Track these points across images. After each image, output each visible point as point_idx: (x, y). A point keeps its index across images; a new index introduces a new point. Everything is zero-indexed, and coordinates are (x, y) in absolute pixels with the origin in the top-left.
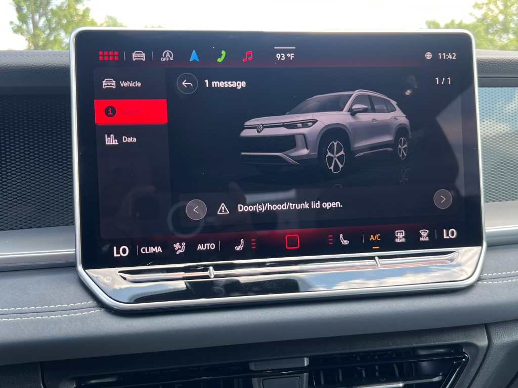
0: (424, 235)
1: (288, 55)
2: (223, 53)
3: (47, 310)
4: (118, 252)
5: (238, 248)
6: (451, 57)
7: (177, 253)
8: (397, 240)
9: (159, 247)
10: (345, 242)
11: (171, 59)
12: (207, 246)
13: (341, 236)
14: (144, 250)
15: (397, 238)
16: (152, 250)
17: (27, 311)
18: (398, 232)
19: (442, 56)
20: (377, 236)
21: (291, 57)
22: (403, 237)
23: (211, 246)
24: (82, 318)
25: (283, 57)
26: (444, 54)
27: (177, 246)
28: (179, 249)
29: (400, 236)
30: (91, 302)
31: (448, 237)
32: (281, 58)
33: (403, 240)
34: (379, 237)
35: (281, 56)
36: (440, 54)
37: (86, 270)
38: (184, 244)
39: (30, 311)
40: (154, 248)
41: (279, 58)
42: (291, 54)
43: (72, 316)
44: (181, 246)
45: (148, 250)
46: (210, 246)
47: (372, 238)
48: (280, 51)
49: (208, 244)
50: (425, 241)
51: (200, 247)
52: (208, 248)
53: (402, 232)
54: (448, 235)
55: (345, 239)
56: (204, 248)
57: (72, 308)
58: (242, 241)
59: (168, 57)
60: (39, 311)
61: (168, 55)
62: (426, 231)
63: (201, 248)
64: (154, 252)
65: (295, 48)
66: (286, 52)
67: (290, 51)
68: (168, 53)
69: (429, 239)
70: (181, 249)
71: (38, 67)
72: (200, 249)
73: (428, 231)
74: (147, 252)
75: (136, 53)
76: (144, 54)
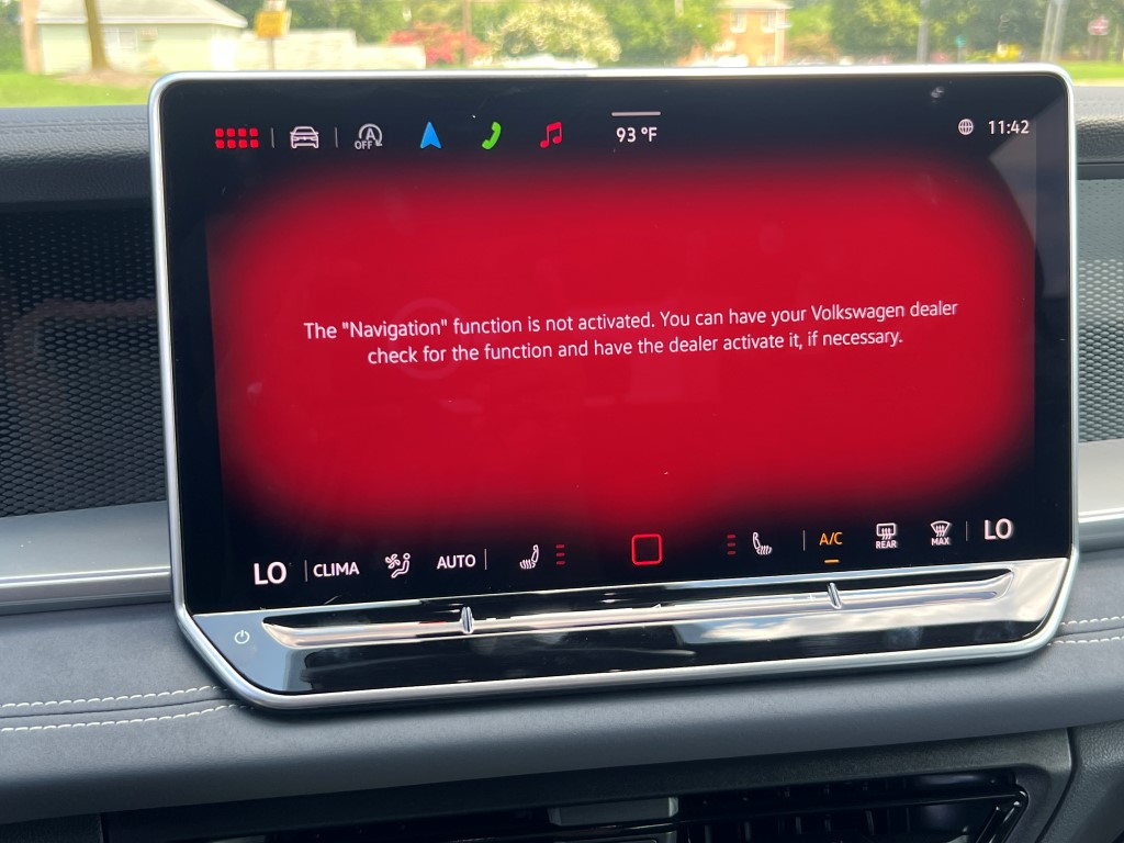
0: (941, 532)
1: (644, 131)
2: (496, 127)
3: (113, 706)
4: (264, 576)
6: (1017, 130)
7: (393, 576)
8: (878, 545)
9: (354, 564)
11: (378, 144)
12: (458, 560)
14: (321, 571)
15: (880, 539)
16: (337, 569)
17: (68, 710)
18: (881, 528)
19: (998, 127)
20: (834, 536)
21: (651, 135)
22: (894, 538)
23: (467, 560)
24: (186, 724)
25: (633, 135)
26: (1002, 122)
29: (887, 537)
30: (206, 688)
31: (994, 537)
32: (627, 137)
33: (894, 544)
34: (839, 538)
35: (628, 132)
36: (992, 123)
37: (195, 616)
39: (76, 709)
40: (342, 566)
41: (622, 137)
42: (651, 129)
43: (166, 720)
45: (329, 571)
46: (464, 559)
47: (824, 540)
48: (626, 122)
49: (461, 557)
50: (942, 546)
51: (442, 563)
52: (461, 565)
53: (892, 527)
54: (993, 532)
55: (762, 544)
56: (452, 563)
57: (164, 702)
58: (536, 549)
59: (371, 139)
60: (94, 708)
61: (370, 134)
62: (945, 525)
63: (444, 564)
64: (343, 574)
65: (658, 113)
66: (638, 123)
67: (648, 122)
68: (370, 130)
69: (950, 541)
70: (401, 567)
71: (78, 159)
72: (442, 567)
73: (949, 524)
74: (326, 575)
75: (298, 131)
76: (316, 133)
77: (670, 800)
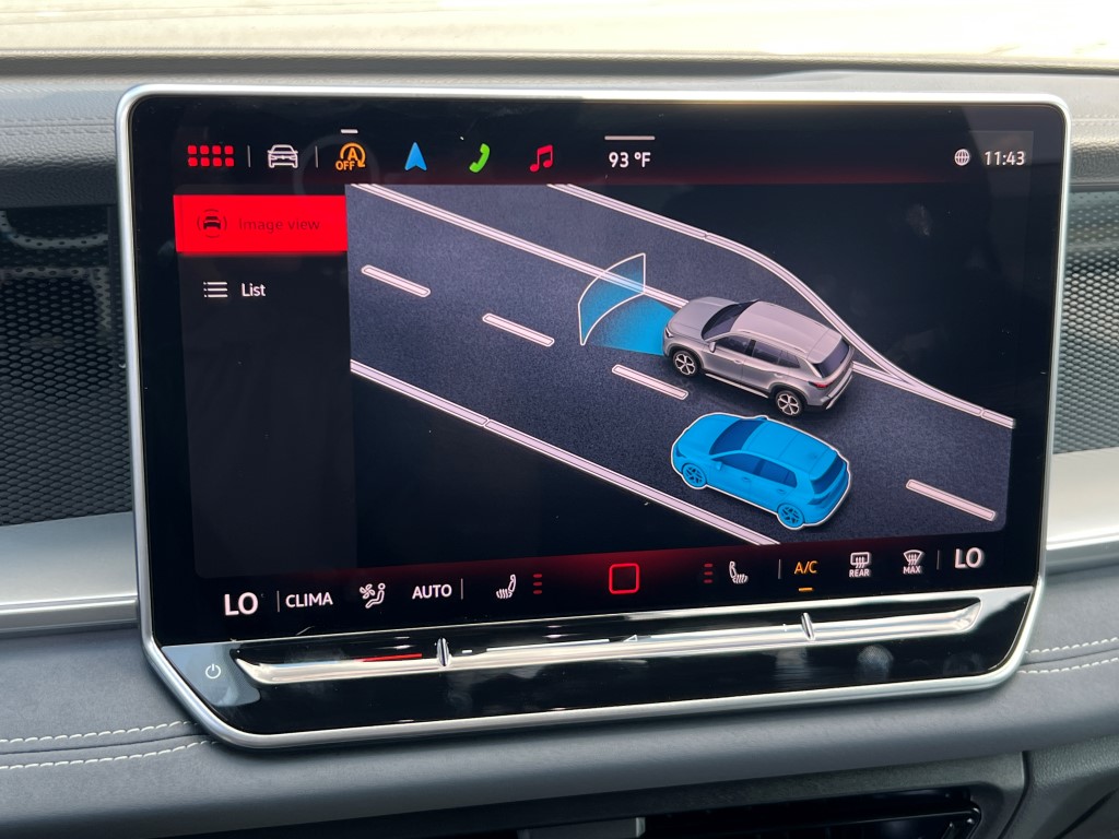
0: (913, 561)
1: (637, 156)
2: (485, 149)
3: (81, 744)
4: (234, 606)
5: (504, 594)
6: (1013, 162)
7: (367, 606)
8: (852, 573)
9: (327, 594)
10: (740, 579)
11: (361, 164)
12: (434, 590)
13: (732, 565)
14: (293, 601)
15: (854, 568)
16: (311, 599)
17: (34, 748)
18: (855, 557)
19: (994, 158)
20: (809, 565)
21: (644, 160)
22: (867, 567)
23: (444, 590)
24: (158, 763)
25: (625, 160)
26: (998, 153)
27: (366, 591)
28: (371, 597)
29: (860, 565)
30: (176, 724)
31: (963, 566)
32: (620, 162)
33: (867, 573)
34: (814, 567)
35: (620, 157)
36: (988, 153)
37: (163, 648)
38: (382, 586)
39: (43, 747)
40: (315, 596)
41: (614, 162)
42: (644, 154)
43: (137, 759)
44: (377, 590)
45: (302, 601)
46: (440, 589)
47: (799, 568)
48: (619, 147)
49: (437, 587)
50: (914, 575)
51: (418, 593)
52: (437, 595)
53: (866, 556)
54: (963, 561)
55: (739, 573)
56: (427, 593)
57: (133, 739)
58: (513, 578)
59: (353, 159)
60: (62, 745)
61: (352, 155)
62: (918, 554)
63: (420, 594)
64: (316, 605)
65: (653, 138)
66: (631, 148)
67: (642, 146)
68: (352, 150)
69: (921, 569)
70: (375, 597)
71: (37, 166)
72: (417, 597)
73: (921, 553)
74: (298, 605)
75: (277, 149)
76: (295, 152)
77: (638, 820)
